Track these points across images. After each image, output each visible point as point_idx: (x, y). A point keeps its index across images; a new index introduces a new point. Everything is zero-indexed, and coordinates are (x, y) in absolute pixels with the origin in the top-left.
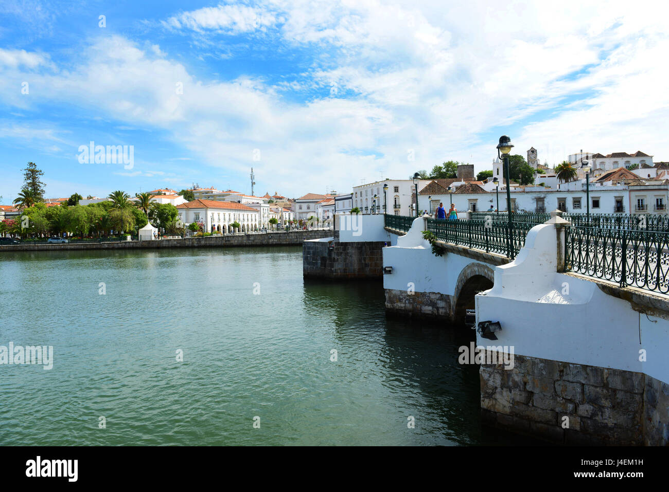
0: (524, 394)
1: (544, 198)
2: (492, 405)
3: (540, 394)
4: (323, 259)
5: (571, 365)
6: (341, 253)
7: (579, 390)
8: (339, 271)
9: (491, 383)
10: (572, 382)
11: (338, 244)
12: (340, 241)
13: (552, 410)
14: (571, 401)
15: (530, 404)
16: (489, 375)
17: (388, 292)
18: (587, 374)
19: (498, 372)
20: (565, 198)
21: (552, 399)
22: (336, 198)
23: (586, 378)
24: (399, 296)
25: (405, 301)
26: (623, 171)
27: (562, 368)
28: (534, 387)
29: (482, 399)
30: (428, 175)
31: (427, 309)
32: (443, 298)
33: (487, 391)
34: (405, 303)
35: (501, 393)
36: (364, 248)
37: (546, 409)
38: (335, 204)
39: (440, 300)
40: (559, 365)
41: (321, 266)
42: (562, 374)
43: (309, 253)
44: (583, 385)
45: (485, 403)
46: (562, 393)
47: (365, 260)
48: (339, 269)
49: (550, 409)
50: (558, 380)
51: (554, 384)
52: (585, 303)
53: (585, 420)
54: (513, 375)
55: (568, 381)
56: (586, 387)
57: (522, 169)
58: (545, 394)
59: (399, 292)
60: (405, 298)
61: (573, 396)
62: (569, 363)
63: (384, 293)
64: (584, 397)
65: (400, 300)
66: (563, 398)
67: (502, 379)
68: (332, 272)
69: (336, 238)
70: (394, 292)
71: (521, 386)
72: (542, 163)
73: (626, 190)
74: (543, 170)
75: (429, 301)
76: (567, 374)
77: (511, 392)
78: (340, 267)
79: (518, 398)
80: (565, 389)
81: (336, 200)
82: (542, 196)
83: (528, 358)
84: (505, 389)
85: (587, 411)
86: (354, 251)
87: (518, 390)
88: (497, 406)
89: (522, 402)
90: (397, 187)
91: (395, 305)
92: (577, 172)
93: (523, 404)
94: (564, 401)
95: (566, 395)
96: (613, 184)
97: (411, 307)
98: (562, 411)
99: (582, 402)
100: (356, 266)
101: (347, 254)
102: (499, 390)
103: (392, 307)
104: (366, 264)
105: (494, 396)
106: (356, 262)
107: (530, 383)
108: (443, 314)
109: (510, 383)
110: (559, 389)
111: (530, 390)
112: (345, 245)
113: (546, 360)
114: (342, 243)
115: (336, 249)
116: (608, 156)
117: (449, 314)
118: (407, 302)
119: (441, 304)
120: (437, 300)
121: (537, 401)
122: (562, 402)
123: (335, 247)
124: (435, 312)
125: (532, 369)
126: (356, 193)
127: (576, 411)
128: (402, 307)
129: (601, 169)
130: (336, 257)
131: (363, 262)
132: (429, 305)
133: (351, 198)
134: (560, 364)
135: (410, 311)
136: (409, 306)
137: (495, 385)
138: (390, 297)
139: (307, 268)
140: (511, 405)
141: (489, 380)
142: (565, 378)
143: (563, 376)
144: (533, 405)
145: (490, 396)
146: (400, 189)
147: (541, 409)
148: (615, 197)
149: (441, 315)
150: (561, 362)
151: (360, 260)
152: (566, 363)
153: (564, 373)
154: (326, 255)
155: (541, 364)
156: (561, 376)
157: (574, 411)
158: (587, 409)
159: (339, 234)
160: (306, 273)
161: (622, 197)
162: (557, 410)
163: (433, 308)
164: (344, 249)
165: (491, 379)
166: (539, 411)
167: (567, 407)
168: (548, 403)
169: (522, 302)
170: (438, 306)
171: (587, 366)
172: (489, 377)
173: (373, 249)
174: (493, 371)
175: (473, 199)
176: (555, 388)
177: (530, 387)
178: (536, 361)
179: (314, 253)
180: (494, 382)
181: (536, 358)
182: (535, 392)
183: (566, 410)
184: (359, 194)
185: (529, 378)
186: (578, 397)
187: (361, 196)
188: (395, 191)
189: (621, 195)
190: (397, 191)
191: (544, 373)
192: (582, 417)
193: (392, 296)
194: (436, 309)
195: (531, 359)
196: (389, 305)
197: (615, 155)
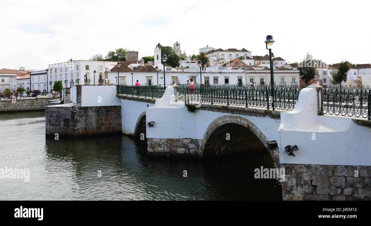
0: (311, 188)
1: (196, 77)
2: (291, 198)
3: (321, 186)
4: (66, 121)
5: (338, 167)
6: (83, 115)
7: (344, 180)
8: (81, 130)
9: (289, 184)
10: (340, 176)
11: (80, 108)
12: (82, 106)
13: (328, 194)
14: (339, 187)
15: (315, 193)
16: (288, 179)
17: (150, 141)
18: (348, 170)
19: (294, 176)
20: (209, 77)
21: (328, 188)
22: (31, 73)
23: (348, 173)
24: (159, 142)
25: (164, 146)
26: (237, 61)
27: (333, 169)
28: (317, 183)
29: (283, 195)
30: (104, 58)
31: (181, 150)
32: (194, 141)
33: (287, 189)
34: (164, 147)
35: (297, 189)
36: (100, 111)
37: (325, 195)
38: (30, 78)
39: (191, 143)
40: (332, 168)
41: (64, 126)
42: (333, 172)
43: (52, 116)
44: (346, 177)
45: (286, 197)
46: (334, 184)
47: (101, 120)
48: (81, 128)
49: (327, 194)
50: (331, 176)
51: (329, 179)
52: (346, 130)
53: (348, 197)
54: (304, 177)
55: (337, 176)
56: (348, 178)
57: (172, 57)
58: (324, 185)
59: (159, 140)
60: (163, 144)
61: (341, 184)
62: (337, 166)
63: (147, 142)
64: (346, 184)
65: (160, 145)
66: (335, 186)
67: (297, 181)
68: (75, 130)
69: (79, 104)
70: (154, 140)
71: (309, 183)
72: (182, 53)
73: (244, 72)
74: (185, 58)
75: (183, 145)
76: (337, 172)
77: (303, 188)
78: (81, 126)
79: (307, 191)
80: (336, 181)
81: (31, 75)
82: (195, 75)
83: (312, 166)
84: (299, 186)
85: (349, 192)
86: (93, 114)
87: (307, 186)
88: (294, 198)
89: (310, 192)
90: (88, 66)
91: (156, 149)
92: (209, 60)
93: (310, 194)
94: (335, 188)
95: (336, 185)
96: (232, 69)
97: (168, 150)
98: (334, 194)
99: (346, 187)
100: (94, 125)
101: (87, 116)
102: (295, 187)
103: (153, 151)
104: (102, 123)
105: (291, 192)
106: (94, 121)
107: (315, 180)
108: (193, 153)
109: (302, 182)
110: (332, 181)
111: (315, 185)
112: (86, 109)
113: (324, 165)
114: (83, 107)
115: (79, 112)
116: (226, 51)
117: (197, 153)
118: (165, 146)
119: (192, 146)
120: (189, 143)
121: (319, 191)
122: (334, 189)
123: (78, 111)
124: (187, 151)
125: (316, 171)
126: (51, 70)
127: (342, 193)
128: (161, 151)
129: (223, 59)
130: (78, 119)
131: (100, 121)
132: (182, 148)
133: (46, 73)
134: (332, 166)
135: (167, 153)
136: (167, 150)
137: (292, 185)
138: (151, 144)
139: (50, 128)
140: (303, 196)
141: (288, 182)
142: (335, 174)
143: (334, 173)
144: (317, 194)
145: (289, 192)
146: (90, 68)
147: (321, 195)
148: (238, 77)
149: (191, 154)
150: (333, 165)
151: (98, 120)
152: (336, 165)
153: (335, 172)
154: (69, 117)
155: (321, 168)
156: (333, 174)
157: (341, 193)
158: (349, 190)
159: (81, 100)
160: (49, 133)
161: (242, 77)
162: (332, 194)
163: (185, 149)
164: (85, 112)
165: (290, 182)
166: (321, 196)
167: (337, 191)
168: (327, 191)
169: (309, 132)
170: (189, 147)
171: (348, 166)
172: (289, 180)
173: (108, 111)
174: (291, 176)
175: (149, 77)
176: (329, 181)
177: (315, 183)
178: (318, 167)
179: (57, 116)
180: (291, 183)
181: (318, 165)
182: (318, 185)
183: (337, 193)
184: (53, 71)
185: (314, 177)
186: (344, 184)
187: (56, 72)
188: (86, 69)
189: (240, 76)
190: (88, 69)
191: (323, 173)
192: (346, 196)
193: (153, 143)
194: (187, 150)
195: (315, 166)
196: (150, 150)
197: (230, 50)
